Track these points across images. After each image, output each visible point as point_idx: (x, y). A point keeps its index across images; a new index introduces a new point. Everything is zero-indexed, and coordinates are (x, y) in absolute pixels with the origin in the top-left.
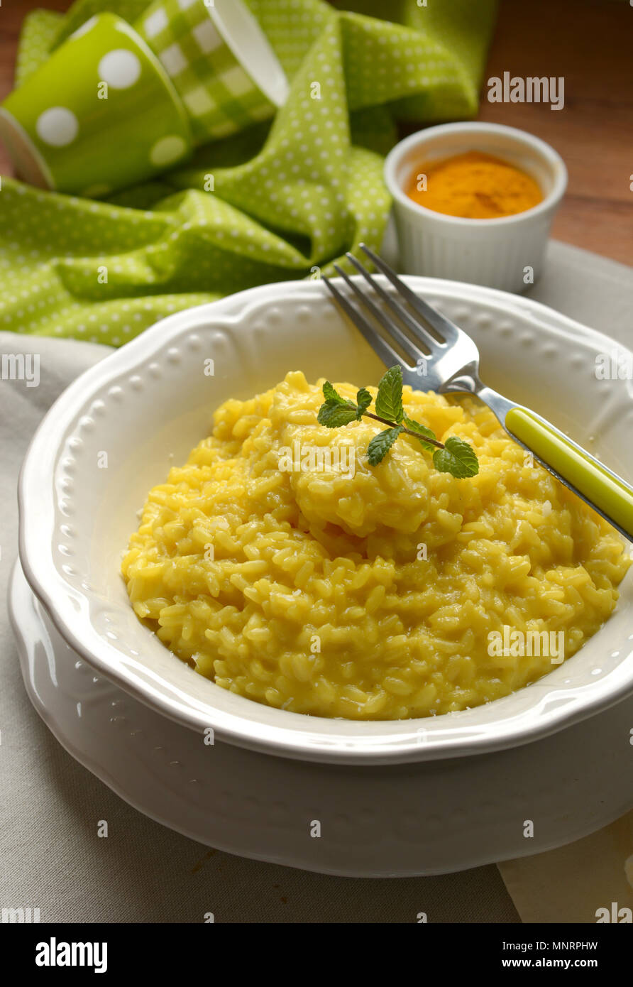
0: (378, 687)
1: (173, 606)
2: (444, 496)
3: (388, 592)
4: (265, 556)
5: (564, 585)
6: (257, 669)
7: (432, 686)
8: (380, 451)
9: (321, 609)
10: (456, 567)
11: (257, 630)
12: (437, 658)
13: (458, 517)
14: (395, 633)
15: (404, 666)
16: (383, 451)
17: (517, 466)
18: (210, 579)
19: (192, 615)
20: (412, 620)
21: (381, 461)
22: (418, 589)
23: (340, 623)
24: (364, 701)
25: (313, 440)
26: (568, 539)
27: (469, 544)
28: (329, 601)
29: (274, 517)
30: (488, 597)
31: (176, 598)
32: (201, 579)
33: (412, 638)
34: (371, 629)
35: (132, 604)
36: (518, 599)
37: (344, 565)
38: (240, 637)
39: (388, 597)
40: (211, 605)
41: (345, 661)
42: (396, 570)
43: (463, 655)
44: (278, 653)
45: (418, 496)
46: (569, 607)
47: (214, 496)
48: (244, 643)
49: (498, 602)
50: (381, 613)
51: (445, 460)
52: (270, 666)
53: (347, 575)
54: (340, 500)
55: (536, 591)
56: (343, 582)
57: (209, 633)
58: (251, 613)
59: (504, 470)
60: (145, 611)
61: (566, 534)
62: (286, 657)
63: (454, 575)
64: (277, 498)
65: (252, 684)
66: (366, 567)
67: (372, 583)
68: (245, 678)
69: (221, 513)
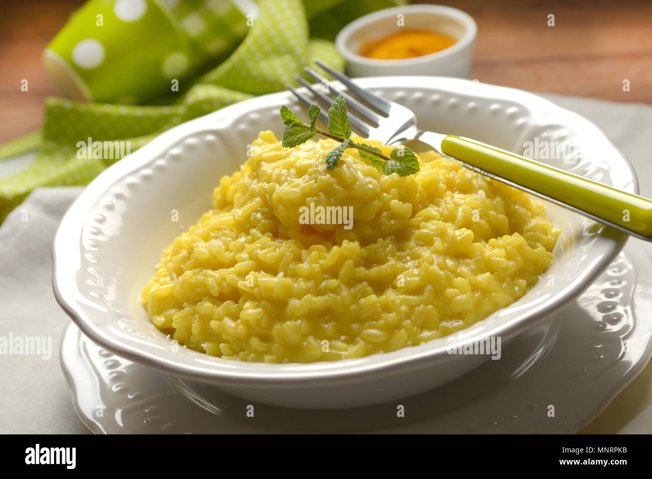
0: (358, 339)
1: (183, 310)
2: (393, 190)
3: (356, 265)
4: (253, 257)
5: (504, 247)
6: (255, 342)
7: (403, 331)
8: (335, 158)
9: (301, 284)
10: (412, 243)
11: (251, 311)
12: (404, 308)
13: (408, 206)
14: (365, 295)
15: (377, 320)
16: (337, 156)
17: (454, 172)
18: (210, 282)
19: (198, 314)
20: (380, 286)
21: (336, 165)
22: (381, 262)
23: (319, 293)
24: (346, 350)
25: (282, 166)
26: (502, 217)
27: (420, 226)
28: (307, 279)
29: (258, 230)
30: (441, 260)
31: (184, 305)
32: (203, 285)
33: (381, 297)
34: (345, 292)
35: (151, 319)
36: (467, 260)
37: (317, 250)
38: (239, 321)
39: (356, 269)
40: (214, 303)
41: (327, 323)
42: (361, 248)
43: (426, 305)
44: (270, 326)
45: (371, 186)
46: (512, 263)
47: (209, 227)
48: (242, 325)
49: (450, 263)
50: (352, 282)
51: (391, 166)
52: (266, 339)
53: (320, 257)
54: (307, 199)
55: (481, 252)
56: (317, 262)
57: (214, 324)
58: (245, 301)
59: (444, 176)
60: (160, 320)
61: (501, 214)
62: (277, 327)
63: (411, 249)
64: (259, 215)
65: (253, 355)
66: (335, 248)
67: (342, 259)
68: (246, 352)
69: (216, 238)
